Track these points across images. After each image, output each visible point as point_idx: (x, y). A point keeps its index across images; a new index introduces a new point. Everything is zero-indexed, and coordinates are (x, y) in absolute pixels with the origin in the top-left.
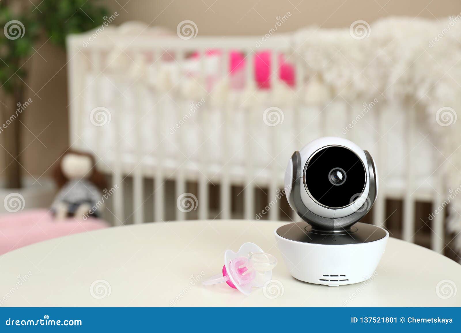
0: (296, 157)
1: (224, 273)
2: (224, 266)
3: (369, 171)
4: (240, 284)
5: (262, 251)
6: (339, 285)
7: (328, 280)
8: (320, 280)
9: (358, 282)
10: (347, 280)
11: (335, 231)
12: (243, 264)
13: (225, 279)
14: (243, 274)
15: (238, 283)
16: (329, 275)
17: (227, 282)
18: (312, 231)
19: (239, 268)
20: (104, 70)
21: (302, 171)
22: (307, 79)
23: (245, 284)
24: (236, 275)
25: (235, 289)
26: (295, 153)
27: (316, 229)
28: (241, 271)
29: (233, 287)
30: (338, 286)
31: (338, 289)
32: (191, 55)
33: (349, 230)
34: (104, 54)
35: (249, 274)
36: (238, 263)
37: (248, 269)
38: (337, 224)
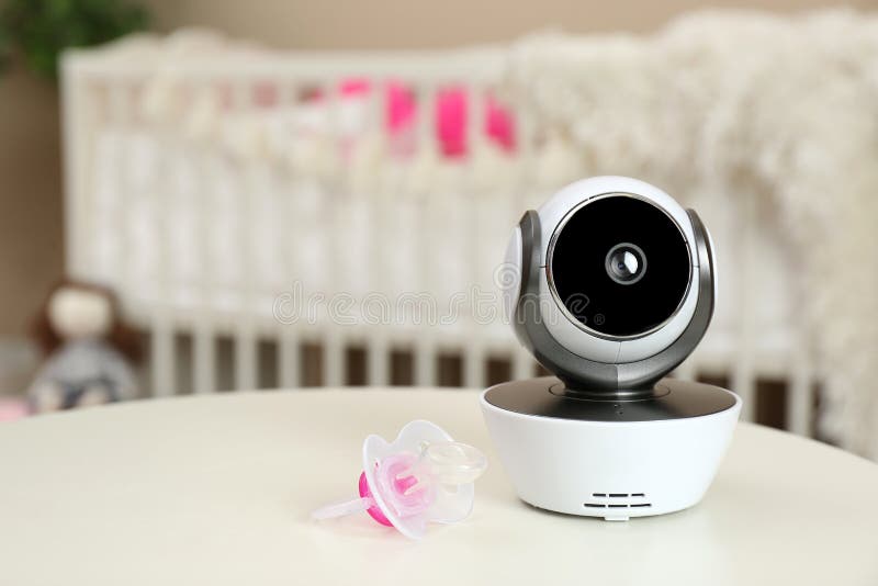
0: (529, 223)
1: (363, 489)
2: (363, 475)
3: (698, 256)
4: (400, 514)
5: (451, 440)
6: (631, 518)
7: (604, 506)
8: (586, 505)
9: (675, 510)
10: (649, 505)
11: (620, 394)
12: (405, 468)
13: (365, 503)
14: (406, 493)
15: (396, 514)
16: (608, 493)
17: (370, 511)
18: (567, 394)
19: (398, 478)
20: (138, 121)
21: (543, 255)
22: (540, 142)
23: (414, 516)
24: (391, 493)
25: (387, 528)
26: (527, 214)
27: (575, 389)
28: (402, 486)
29: (385, 522)
30: (627, 519)
31: (626, 525)
32: (310, 94)
33: (650, 391)
34: (136, 90)
35: (420, 493)
36: (396, 467)
37: (419, 480)
38: (626, 376)
